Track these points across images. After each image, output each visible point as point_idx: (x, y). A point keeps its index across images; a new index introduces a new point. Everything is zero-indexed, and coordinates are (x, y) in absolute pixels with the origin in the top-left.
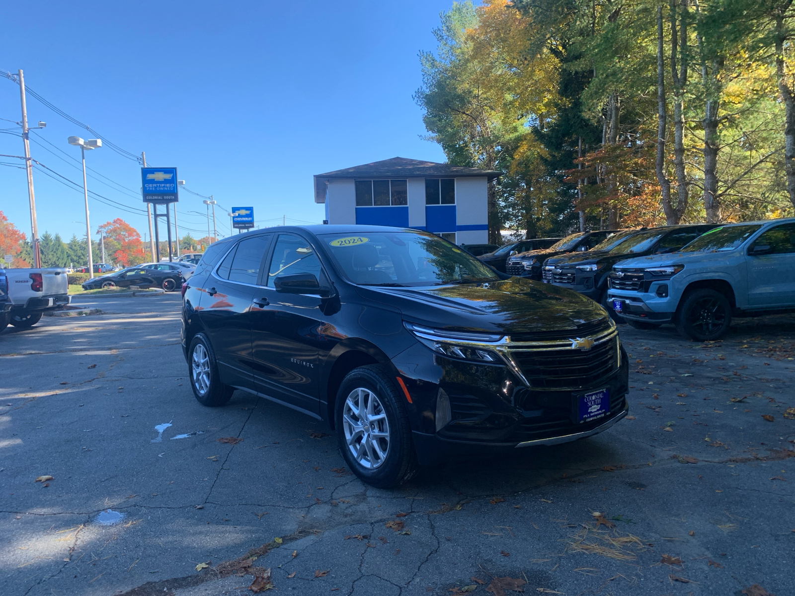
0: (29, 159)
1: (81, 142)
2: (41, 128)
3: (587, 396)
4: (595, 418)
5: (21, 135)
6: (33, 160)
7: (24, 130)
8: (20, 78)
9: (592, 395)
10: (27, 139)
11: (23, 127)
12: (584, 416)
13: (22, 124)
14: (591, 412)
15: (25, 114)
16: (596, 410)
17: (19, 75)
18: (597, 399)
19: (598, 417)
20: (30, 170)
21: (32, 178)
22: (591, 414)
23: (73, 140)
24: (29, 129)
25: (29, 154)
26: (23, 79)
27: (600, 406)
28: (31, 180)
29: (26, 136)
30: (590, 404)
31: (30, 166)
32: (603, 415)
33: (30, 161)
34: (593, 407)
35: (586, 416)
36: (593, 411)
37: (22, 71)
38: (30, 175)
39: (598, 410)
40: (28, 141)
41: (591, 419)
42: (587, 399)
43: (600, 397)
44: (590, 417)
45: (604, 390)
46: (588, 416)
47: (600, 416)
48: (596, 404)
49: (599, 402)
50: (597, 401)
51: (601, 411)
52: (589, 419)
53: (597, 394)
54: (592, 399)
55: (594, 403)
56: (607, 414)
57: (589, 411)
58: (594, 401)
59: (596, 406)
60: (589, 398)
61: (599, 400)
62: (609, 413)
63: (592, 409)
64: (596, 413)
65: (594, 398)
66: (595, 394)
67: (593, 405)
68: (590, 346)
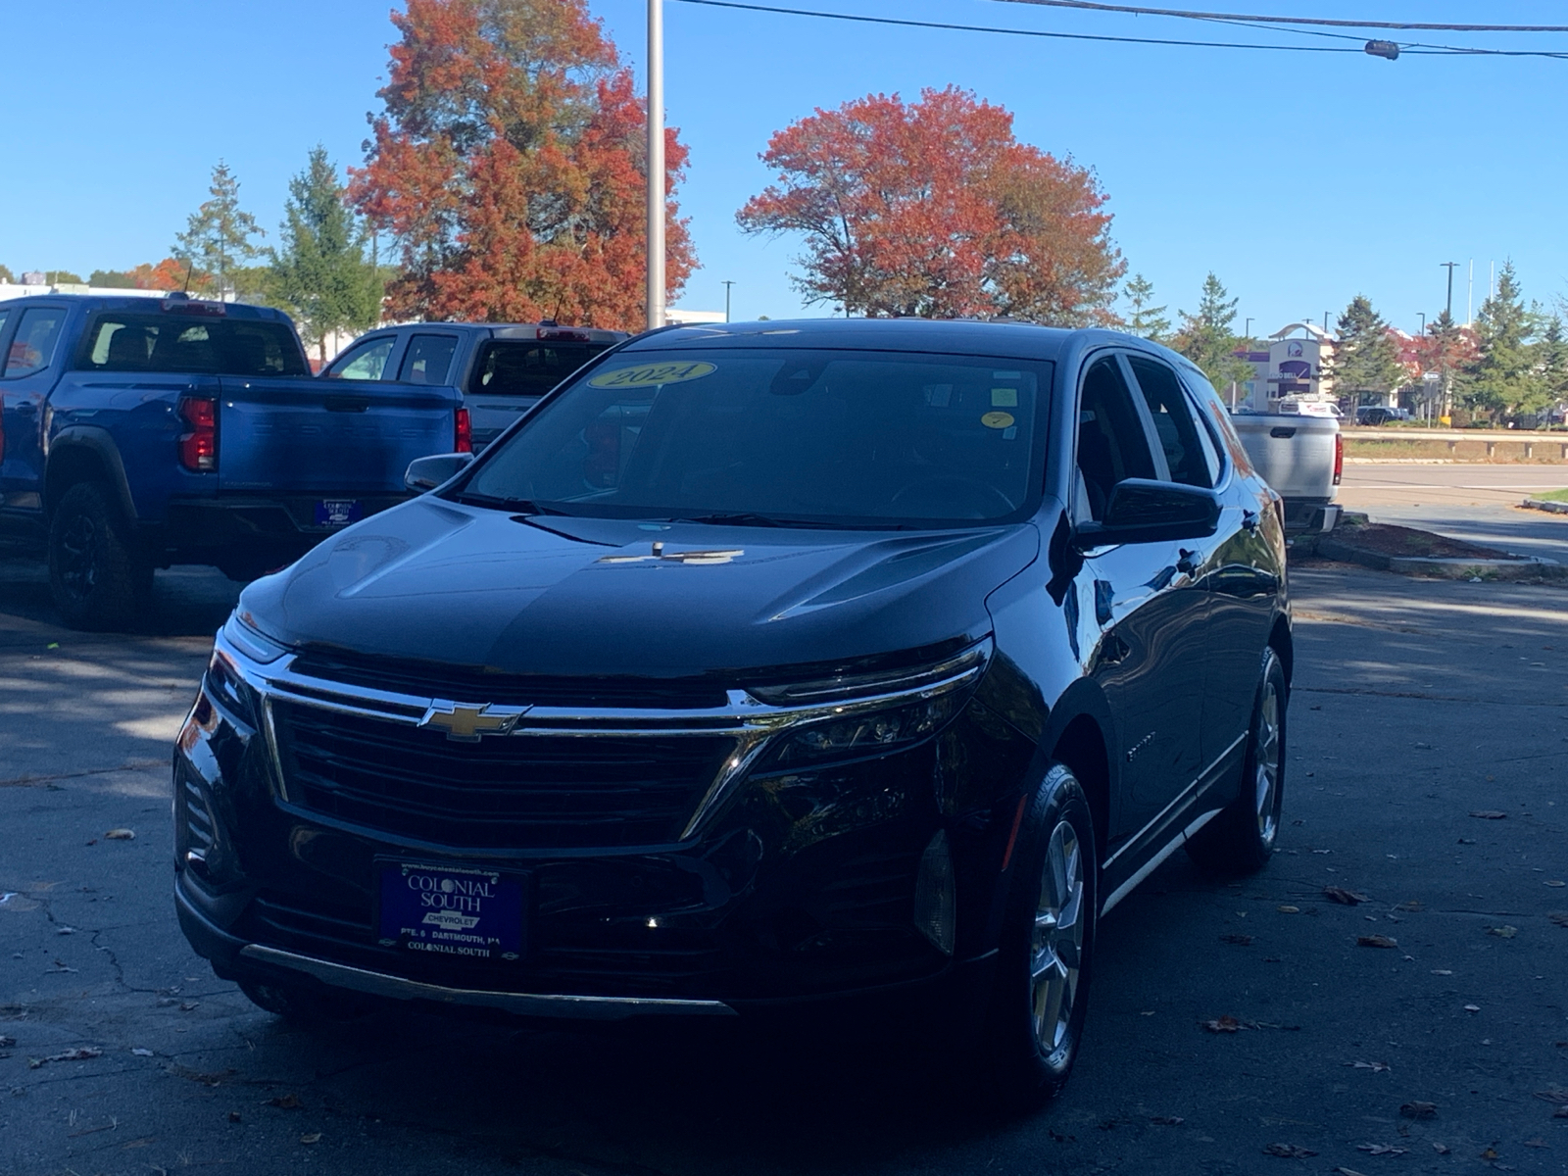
3: (412, 871)
4: (449, 950)
9: (442, 876)
12: (403, 930)
14: (437, 928)
16: (458, 927)
18: (460, 893)
19: (461, 951)
22: (435, 935)
27: (476, 920)
30: (431, 902)
32: (487, 953)
34: (443, 913)
35: (413, 932)
36: (444, 925)
39: (465, 931)
41: (429, 947)
42: (415, 882)
43: (478, 894)
44: (429, 939)
45: (490, 874)
46: (423, 934)
47: (470, 951)
48: (457, 909)
49: (474, 907)
50: (466, 903)
51: (480, 940)
52: (421, 946)
53: (461, 878)
54: (439, 887)
55: (450, 903)
56: (505, 956)
57: (426, 920)
58: (450, 896)
59: (458, 915)
60: (426, 884)
61: (474, 901)
62: (515, 956)
63: (440, 919)
64: (457, 937)
65: (447, 886)
66: (451, 876)
67: (444, 908)
68: (478, 731)
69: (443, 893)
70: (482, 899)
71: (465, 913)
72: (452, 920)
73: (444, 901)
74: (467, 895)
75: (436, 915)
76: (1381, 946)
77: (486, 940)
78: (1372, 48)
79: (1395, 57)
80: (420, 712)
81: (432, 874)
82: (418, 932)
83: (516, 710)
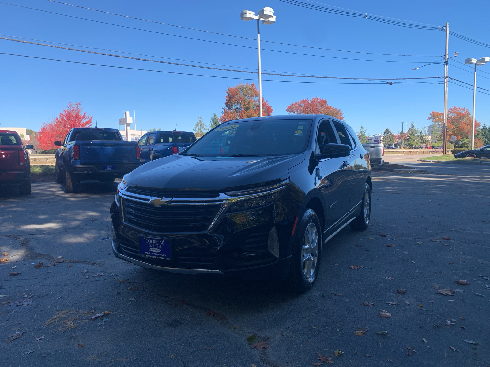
0: (447, 77)
1: (474, 61)
2: (456, 56)
3: (146, 238)
4: (155, 257)
5: (444, 63)
6: (449, 78)
7: (445, 60)
8: (446, 28)
9: (153, 240)
10: (447, 65)
11: (445, 58)
12: (146, 252)
13: (445, 57)
14: (152, 252)
15: (447, 50)
16: (157, 252)
17: (446, 26)
19: (157, 258)
20: (446, 84)
21: (447, 89)
22: (152, 254)
23: (468, 61)
24: (448, 58)
25: (447, 75)
26: (448, 28)
27: (161, 250)
28: (446, 90)
29: (446, 63)
30: (151, 246)
31: (447, 82)
32: (163, 258)
33: (447, 78)
36: (154, 251)
37: (448, 23)
38: (446, 87)
39: (158, 253)
40: (447, 66)
41: (151, 256)
42: (147, 241)
43: (161, 244)
44: (151, 255)
45: (163, 239)
46: (149, 253)
47: (159, 258)
48: (156, 247)
49: (160, 247)
50: (158, 246)
51: (162, 255)
52: (149, 256)
53: (157, 240)
54: (152, 242)
55: (155, 246)
56: (167, 259)
57: (150, 250)
58: (155, 244)
59: (157, 249)
60: (150, 241)
61: (160, 246)
62: (169, 259)
63: (153, 250)
64: (157, 254)
65: (154, 242)
66: (155, 240)
67: (153, 247)
68: (161, 204)
69: (153, 244)
70: (162, 245)
71: (158, 248)
72: (155, 250)
73: (154, 246)
74: (158, 244)
75: (152, 249)
76: (391, 247)
77: (163, 255)
78: (387, 83)
79: (391, 84)
80: (148, 200)
81: (151, 239)
82: (148, 253)
83: (169, 199)
